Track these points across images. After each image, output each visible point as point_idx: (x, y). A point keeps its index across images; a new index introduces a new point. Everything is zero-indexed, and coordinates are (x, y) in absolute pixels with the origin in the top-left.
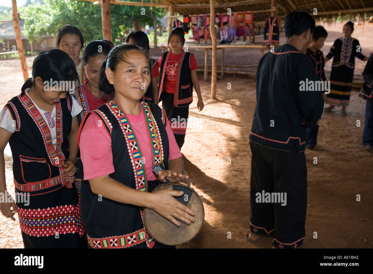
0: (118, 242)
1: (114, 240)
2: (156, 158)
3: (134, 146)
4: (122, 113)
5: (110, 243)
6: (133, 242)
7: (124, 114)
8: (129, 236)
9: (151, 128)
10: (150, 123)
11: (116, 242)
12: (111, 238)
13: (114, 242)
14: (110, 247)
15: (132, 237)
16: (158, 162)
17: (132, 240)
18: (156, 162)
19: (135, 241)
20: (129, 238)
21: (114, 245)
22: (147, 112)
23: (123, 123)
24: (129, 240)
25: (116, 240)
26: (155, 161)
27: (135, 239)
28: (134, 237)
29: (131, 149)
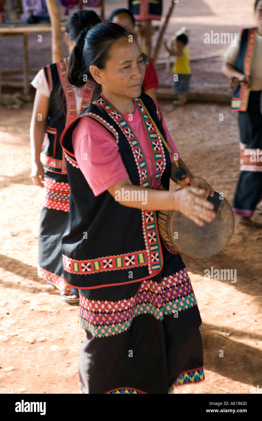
0: (113, 263)
1: (108, 261)
2: (158, 164)
3: (140, 154)
4: (119, 114)
5: (103, 264)
6: (131, 264)
7: (121, 115)
8: (127, 256)
9: (149, 126)
10: (146, 121)
11: (111, 263)
12: (105, 258)
13: (108, 263)
14: (104, 269)
15: (130, 257)
16: (160, 168)
17: (130, 261)
18: (158, 169)
19: (133, 263)
20: (127, 258)
21: (108, 267)
22: (141, 107)
23: (123, 127)
24: (127, 261)
25: (110, 260)
26: (156, 167)
27: (133, 261)
28: (133, 257)
29: (137, 158)
